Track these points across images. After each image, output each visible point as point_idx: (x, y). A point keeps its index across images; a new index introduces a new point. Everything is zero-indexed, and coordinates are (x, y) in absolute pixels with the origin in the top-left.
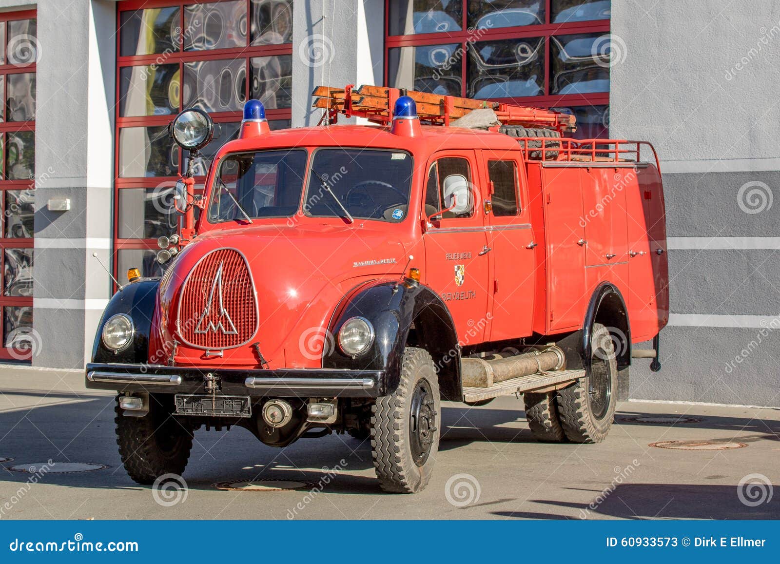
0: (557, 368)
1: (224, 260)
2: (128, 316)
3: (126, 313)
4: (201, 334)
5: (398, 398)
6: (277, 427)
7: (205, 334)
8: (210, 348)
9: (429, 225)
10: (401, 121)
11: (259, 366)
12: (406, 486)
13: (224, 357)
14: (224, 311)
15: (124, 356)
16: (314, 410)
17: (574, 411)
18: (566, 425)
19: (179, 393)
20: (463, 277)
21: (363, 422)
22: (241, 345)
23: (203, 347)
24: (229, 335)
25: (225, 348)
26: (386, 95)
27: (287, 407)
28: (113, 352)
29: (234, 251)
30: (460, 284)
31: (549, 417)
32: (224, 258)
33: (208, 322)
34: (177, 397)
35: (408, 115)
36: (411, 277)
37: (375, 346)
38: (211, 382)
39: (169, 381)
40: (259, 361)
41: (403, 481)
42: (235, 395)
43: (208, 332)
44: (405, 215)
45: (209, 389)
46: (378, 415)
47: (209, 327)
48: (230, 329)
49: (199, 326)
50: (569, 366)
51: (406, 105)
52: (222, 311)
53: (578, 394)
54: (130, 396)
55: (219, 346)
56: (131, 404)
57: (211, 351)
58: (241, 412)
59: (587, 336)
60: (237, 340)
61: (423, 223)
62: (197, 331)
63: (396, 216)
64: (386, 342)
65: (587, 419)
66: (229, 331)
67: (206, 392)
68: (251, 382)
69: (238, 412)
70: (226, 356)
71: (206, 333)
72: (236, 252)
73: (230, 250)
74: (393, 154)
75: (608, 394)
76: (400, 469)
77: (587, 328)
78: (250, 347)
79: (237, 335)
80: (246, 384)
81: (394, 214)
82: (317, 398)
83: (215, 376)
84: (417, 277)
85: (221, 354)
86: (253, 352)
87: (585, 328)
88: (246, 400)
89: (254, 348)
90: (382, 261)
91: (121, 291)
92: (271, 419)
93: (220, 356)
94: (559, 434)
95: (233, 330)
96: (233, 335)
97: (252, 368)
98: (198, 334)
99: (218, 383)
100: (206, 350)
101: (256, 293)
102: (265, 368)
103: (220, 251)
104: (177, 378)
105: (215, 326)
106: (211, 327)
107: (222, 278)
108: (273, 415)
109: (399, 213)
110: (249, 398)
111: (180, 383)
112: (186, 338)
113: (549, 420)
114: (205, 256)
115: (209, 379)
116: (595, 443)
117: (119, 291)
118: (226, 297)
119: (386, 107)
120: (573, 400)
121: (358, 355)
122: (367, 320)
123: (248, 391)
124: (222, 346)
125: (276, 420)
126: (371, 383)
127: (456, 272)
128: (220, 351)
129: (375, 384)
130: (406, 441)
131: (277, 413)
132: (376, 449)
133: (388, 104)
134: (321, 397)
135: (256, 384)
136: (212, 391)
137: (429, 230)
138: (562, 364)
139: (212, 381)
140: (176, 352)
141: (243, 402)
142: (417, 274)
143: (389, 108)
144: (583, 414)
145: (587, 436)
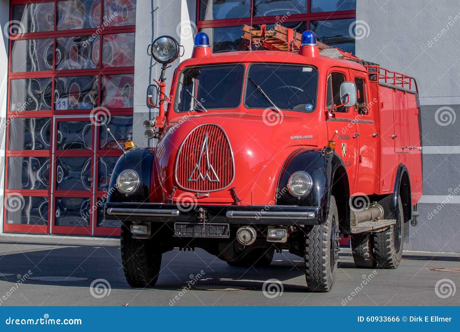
0: (379, 218)
1: (208, 131)
2: (135, 171)
3: (132, 169)
4: (193, 182)
5: (325, 226)
6: (247, 245)
7: (196, 182)
8: (199, 191)
9: (330, 115)
10: (306, 46)
11: (235, 203)
12: (326, 287)
13: (210, 197)
14: (210, 166)
15: (133, 197)
16: (272, 234)
17: (385, 247)
18: (379, 256)
19: (178, 222)
20: (346, 151)
21: (292, 244)
22: (222, 189)
23: (194, 190)
24: (214, 182)
25: (210, 191)
26: (286, 33)
27: (254, 231)
28: (124, 195)
29: (214, 126)
30: (344, 156)
31: (368, 251)
32: (209, 130)
33: (199, 173)
34: (176, 224)
35: (311, 43)
36: (329, 146)
37: (313, 190)
38: (201, 214)
39: (171, 214)
40: (235, 200)
41: (325, 283)
42: (219, 223)
43: (198, 180)
44: (314, 108)
45: (201, 219)
46: (311, 238)
47: (199, 177)
48: (214, 178)
49: (192, 176)
50: (386, 217)
51: (309, 36)
52: (209, 166)
53: (389, 235)
54: (137, 225)
55: (206, 190)
56: (139, 229)
57: (200, 193)
58: (222, 235)
59: (396, 198)
60: (219, 186)
61: (326, 113)
62: (190, 180)
63: (308, 108)
64: (318, 188)
65: (393, 252)
66: (214, 179)
67: (198, 220)
68: (230, 214)
69: (220, 235)
70: (211, 196)
71: (197, 180)
72: (217, 127)
73: (212, 125)
74: (303, 68)
75: (400, 237)
76: (324, 275)
77: (396, 192)
78: (229, 190)
79: (219, 182)
80: (227, 216)
81: (307, 107)
82: (274, 225)
83: (205, 210)
84: (333, 147)
85: (207, 195)
86: (231, 194)
87: (395, 192)
88: (226, 226)
89: (232, 191)
90: (306, 137)
91: (125, 155)
92: (243, 239)
93: (206, 197)
94: (372, 263)
95: (216, 179)
96: (216, 182)
97: (230, 205)
98: (190, 182)
99: (206, 214)
100: (196, 192)
101: (232, 153)
102: (239, 204)
103: (205, 126)
104: (176, 211)
105: (204, 176)
106: (200, 176)
107: (208, 144)
108: (244, 237)
109: (310, 107)
110: (228, 225)
111: (178, 215)
112: (181, 184)
113: (368, 252)
114: (194, 129)
115: (201, 212)
116: (395, 268)
117: (123, 155)
118: (211, 156)
119: (286, 41)
120: (385, 240)
121: (301, 197)
122: (307, 174)
123: (228, 220)
124: (208, 189)
125: (246, 241)
126: (312, 215)
127: (343, 147)
128: (207, 193)
129: (316, 216)
130: (328, 256)
131: (248, 235)
132: (309, 261)
133: (287, 39)
134: (277, 225)
135: (234, 215)
136: (203, 220)
137: (330, 118)
138: (382, 215)
139: (203, 214)
140: (174, 194)
141: (224, 227)
142: (333, 145)
143: (287, 42)
144: (391, 249)
145: (392, 264)
